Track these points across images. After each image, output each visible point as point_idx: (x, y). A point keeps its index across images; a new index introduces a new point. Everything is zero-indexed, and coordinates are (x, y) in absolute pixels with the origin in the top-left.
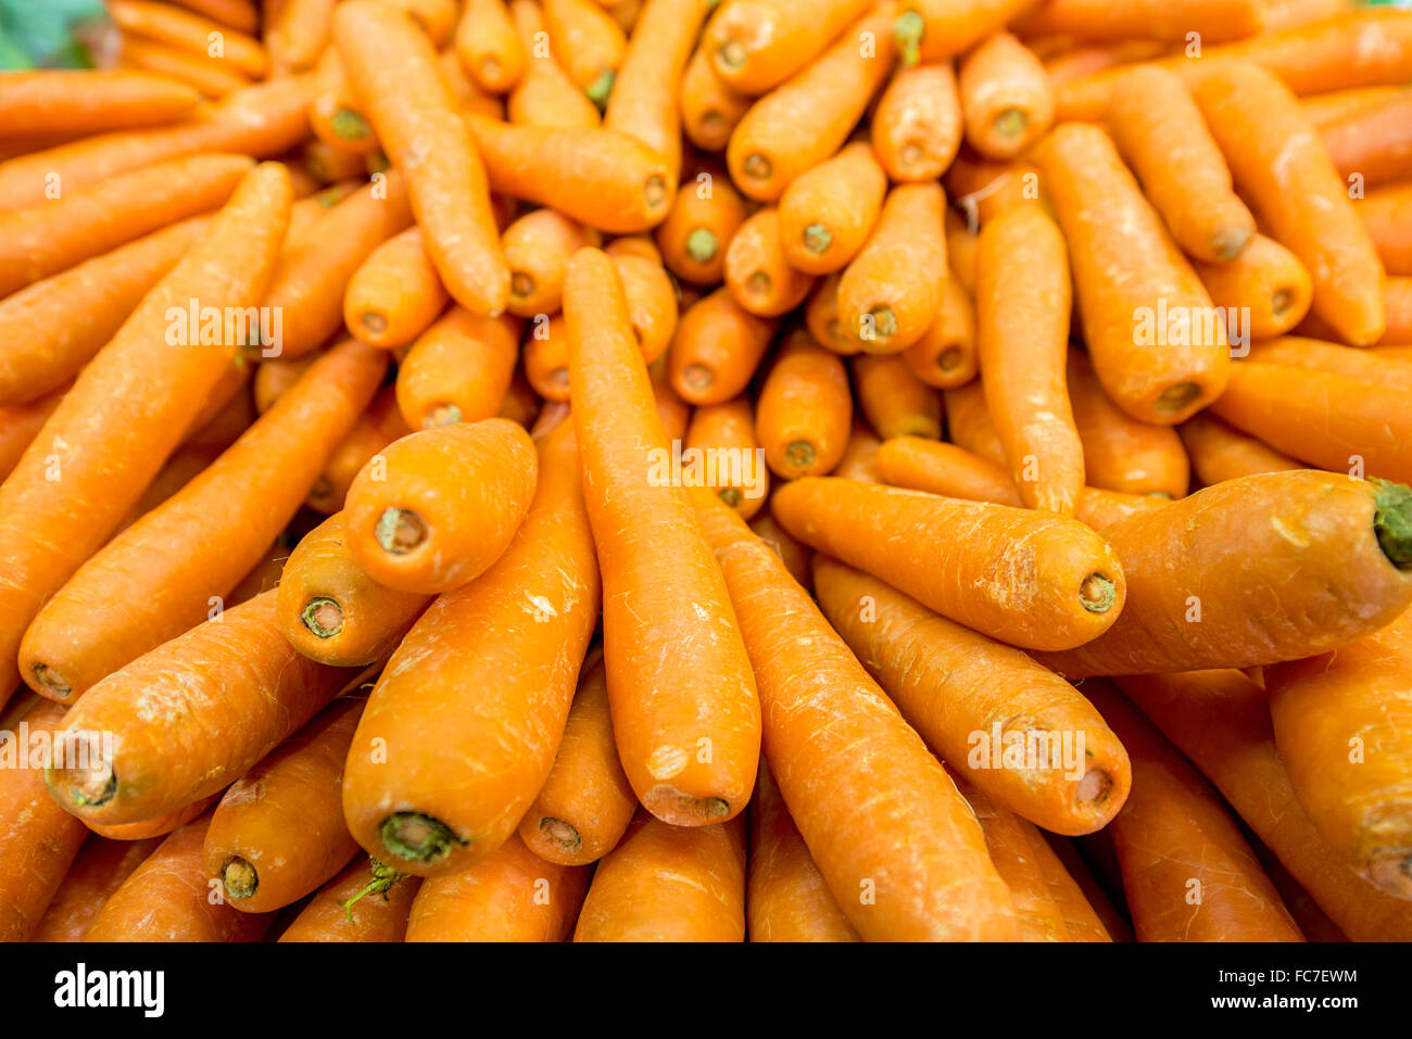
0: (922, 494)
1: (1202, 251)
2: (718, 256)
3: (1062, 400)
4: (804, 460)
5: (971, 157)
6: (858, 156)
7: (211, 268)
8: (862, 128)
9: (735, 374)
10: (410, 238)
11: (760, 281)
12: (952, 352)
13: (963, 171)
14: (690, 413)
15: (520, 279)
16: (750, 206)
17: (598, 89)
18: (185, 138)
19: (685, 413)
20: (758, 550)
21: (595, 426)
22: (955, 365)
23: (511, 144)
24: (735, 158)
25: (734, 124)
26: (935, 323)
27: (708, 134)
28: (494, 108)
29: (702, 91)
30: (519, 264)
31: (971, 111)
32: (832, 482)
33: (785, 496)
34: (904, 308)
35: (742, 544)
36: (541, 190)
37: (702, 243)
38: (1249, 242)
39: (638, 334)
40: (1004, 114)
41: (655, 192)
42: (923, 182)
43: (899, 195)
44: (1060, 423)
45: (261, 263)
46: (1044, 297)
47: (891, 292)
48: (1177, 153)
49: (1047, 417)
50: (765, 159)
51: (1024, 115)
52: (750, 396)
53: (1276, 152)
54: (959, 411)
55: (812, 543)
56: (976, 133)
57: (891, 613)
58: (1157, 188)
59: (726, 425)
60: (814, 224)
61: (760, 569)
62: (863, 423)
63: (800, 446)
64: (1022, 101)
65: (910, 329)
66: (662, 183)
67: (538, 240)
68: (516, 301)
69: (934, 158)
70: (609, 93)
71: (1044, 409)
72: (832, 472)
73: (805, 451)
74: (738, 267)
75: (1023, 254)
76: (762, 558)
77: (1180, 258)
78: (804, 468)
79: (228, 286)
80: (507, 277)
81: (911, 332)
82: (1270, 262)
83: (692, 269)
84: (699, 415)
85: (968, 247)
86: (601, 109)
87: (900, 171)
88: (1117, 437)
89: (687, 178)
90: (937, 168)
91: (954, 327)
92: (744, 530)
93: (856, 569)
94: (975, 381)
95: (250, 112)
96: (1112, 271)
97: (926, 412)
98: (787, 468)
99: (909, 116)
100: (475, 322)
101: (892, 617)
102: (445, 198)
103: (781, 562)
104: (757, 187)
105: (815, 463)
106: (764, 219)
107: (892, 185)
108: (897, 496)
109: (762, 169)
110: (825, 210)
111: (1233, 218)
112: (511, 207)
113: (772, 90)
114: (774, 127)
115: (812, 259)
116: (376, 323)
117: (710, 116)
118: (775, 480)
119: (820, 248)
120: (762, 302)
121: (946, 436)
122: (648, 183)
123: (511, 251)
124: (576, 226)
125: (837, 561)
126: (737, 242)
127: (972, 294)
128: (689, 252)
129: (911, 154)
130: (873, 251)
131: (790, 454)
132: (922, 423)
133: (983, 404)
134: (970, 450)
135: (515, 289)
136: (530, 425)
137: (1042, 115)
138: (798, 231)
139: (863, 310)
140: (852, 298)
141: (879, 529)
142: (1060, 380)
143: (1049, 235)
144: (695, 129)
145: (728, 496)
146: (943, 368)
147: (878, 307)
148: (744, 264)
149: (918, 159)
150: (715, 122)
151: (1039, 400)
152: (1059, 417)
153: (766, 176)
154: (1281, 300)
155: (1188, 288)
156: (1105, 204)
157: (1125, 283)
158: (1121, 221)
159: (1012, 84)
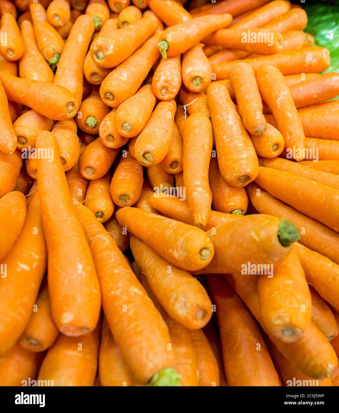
3: (206, 183)
4: (125, 201)
8: (148, 79)
9: (103, 170)
11: (110, 137)
12: (175, 163)
13: (183, 93)
14: (88, 183)
15: (21, 138)
17: (53, 60)
19: (86, 182)
20: (104, 238)
22: (176, 167)
24: (102, 91)
25: (104, 78)
27: (94, 80)
29: (91, 66)
30: (20, 133)
32: (134, 209)
33: (119, 213)
34: (155, 153)
35: (100, 236)
36: (30, 104)
37: (91, 122)
39: (64, 161)
40: (195, 78)
41: (71, 108)
42: (168, 100)
43: (160, 105)
44: (204, 191)
46: (203, 146)
47: (150, 147)
49: (200, 189)
50: (111, 94)
51: (201, 79)
53: (277, 97)
54: (178, 182)
56: (186, 84)
57: (149, 256)
59: (99, 189)
60: (125, 123)
61: (105, 245)
63: (123, 196)
64: (200, 75)
66: (73, 105)
67: (28, 124)
69: (171, 93)
70: (58, 62)
71: (199, 186)
72: (135, 205)
73: (126, 198)
74: (103, 133)
76: (106, 240)
77: (246, 132)
78: (126, 203)
80: (16, 138)
81: (159, 159)
83: (88, 129)
84: (91, 182)
86: (54, 68)
87: (160, 97)
88: (226, 191)
89: (85, 97)
90: (173, 96)
91: (175, 155)
92: (102, 229)
93: (141, 240)
94: (181, 173)
96: (224, 137)
97: (168, 182)
98: (120, 203)
99: (163, 78)
100: (4, 156)
101: (150, 258)
104: (110, 103)
105: (130, 202)
107: (158, 101)
109: (111, 97)
110: (129, 118)
111: (260, 121)
113: (115, 68)
114: (114, 83)
115: (126, 133)
117: (94, 74)
118: (116, 208)
120: (111, 144)
122: (67, 105)
123: (17, 128)
124: (43, 118)
126: (103, 122)
128: (87, 124)
129: (164, 91)
130: (146, 131)
131: (121, 199)
132: (166, 185)
135: (19, 142)
138: (120, 123)
139: (142, 153)
140: (138, 149)
141: (145, 229)
142: (206, 176)
143: (207, 123)
144: (88, 78)
145: (99, 214)
146: (172, 168)
147: (146, 153)
148: (104, 131)
149: (166, 93)
150: (95, 76)
151: (198, 183)
152: (204, 189)
153: (113, 99)
154: (275, 147)
155: (246, 145)
156: (224, 113)
157: (228, 142)
158: (228, 120)
159: (197, 68)
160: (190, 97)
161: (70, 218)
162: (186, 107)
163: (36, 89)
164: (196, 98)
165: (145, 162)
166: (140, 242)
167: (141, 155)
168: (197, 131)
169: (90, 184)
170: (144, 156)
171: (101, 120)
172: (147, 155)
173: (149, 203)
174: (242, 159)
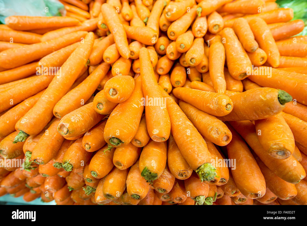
0: (198, 90)
1: (249, 50)
2: (165, 50)
3: (223, 75)
4: (178, 84)
5: (209, 33)
6: (189, 33)
7: (81, 49)
8: (190, 28)
9: (167, 70)
10: (114, 45)
11: (172, 54)
12: (204, 67)
13: (207, 36)
14: (159, 76)
15: (132, 52)
16: (171, 41)
17: (145, 21)
20: (170, 98)
21: (144, 77)
22: (205, 69)
23: (130, 29)
25: (168, 27)
26: (202, 61)
27: (164, 28)
28: (128, 23)
29: (163, 21)
30: (132, 50)
31: (209, 25)
32: (183, 88)
33: (175, 90)
34: (197, 59)
35: (168, 97)
36: (136, 37)
37: (162, 47)
38: (257, 49)
39: (152, 62)
40: (215, 25)
42: (200, 38)
43: (196, 40)
44: (222, 79)
45: (89, 49)
46: (221, 57)
47: (195, 56)
48: (245, 33)
49: (220, 78)
50: (174, 33)
51: (219, 26)
52: (169, 74)
53: (263, 33)
54: (205, 77)
55: (179, 98)
56: (210, 29)
57: (192, 109)
58: (241, 39)
60: (182, 44)
61: (171, 102)
62: (188, 78)
63: (178, 82)
64: (218, 23)
65: (198, 62)
66: (156, 37)
67: (135, 46)
68: (131, 56)
69: (202, 33)
70: (147, 21)
71: (220, 76)
72: (183, 87)
73: (179, 83)
74: (168, 51)
76: (171, 100)
77: (245, 51)
78: (178, 86)
80: (130, 52)
81: (198, 63)
82: (261, 53)
83: (160, 52)
84: (161, 76)
85: (208, 49)
86: (146, 24)
87: (196, 35)
88: (232, 82)
89: (160, 36)
90: (203, 35)
91: (205, 63)
92: (168, 95)
93: (186, 102)
94: (208, 72)
96: (233, 53)
97: (199, 77)
98: (175, 86)
99: (199, 26)
100: (124, 59)
101: (193, 110)
102: (120, 38)
103: (174, 101)
104: (172, 38)
105: (180, 85)
106: (173, 44)
107: (195, 38)
108: (194, 90)
109: (173, 34)
110: (184, 41)
111: (255, 45)
112: (130, 40)
113: (175, 21)
114: (175, 27)
115: (181, 50)
116: (108, 59)
117: (164, 25)
118: (173, 88)
119: (183, 48)
120: (172, 58)
121: (202, 81)
122: (154, 36)
123: (130, 48)
124: (141, 44)
125: (183, 101)
126: (168, 47)
127: (208, 57)
128: (160, 49)
129: (199, 32)
130: (192, 49)
131: (176, 83)
132: (198, 79)
133: (209, 76)
134: (206, 83)
135: (131, 54)
136: (133, 77)
137: (222, 26)
138: (179, 45)
139: (190, 59)
140: (188, 57)
141: (191, 96)
142: (223, 72)
143: (222, 47)
144: (161, 28)
145: (166, 90)
146: (202, 69)
147: (192, 59)
148: (169, 51)
149: (200, 33)
150: (165, 26)
151: (219, 75)
152: (222, 78)
153: (174, 36)
154: (262, 59)
155: (246, 57)
156: (232, 42)
157: (235, 56)
158: (235, 45)
159: (217, 20)
160: (211, 37)
161: (156, 86)
162: (210, 41)
164: (213, 37)
165: (191, 63)
167: (190, 60)
168: (217, 50)
170: (191, 60)
172: (192, 60)
174: (244, 64)
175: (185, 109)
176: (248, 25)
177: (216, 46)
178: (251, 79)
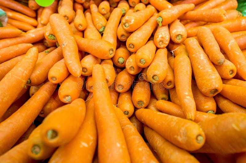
0: (164, 114)
1: (216, 63)
2: (124, 62)
3: (191, 93)
4: (141, 105)
5: (172, 43)
6: (151, 43)
7: (20, 69)
10: (62, 61)
11: (132, 68)
12: (170, 82)
13: (171, 45)
14: (119, 94)
15: (84, 69)
16: (130, 53)
17: (101, 30)
18: (19, 40)
19: (118, 94)
20: (131, 127)
21: (97, 102)
22: (171, 85)
23: (84, 42)
24: (127, 44)
25: (128, 37)
26: (167, 76)
27: (123, 39)
28: (81, 34)
29: (121, 31)
30: (84, 66)
31: (172, 35)
32: (147, 110)
33: (138, 112)
34: (160, 75)
35: (128, 126)
36: (89, 51)
37: (121, 60)
38: (224, 61)
39: (107, 81)
40: (178, 35)
41: (111, 52)
42: (163, 48)
43: (159, 51)
44: (191, 99)
45: (31, 67)
46: (187, 71)
47: (157, 72)
48: (210, 44)
49: (188, 97)
50: (133, 45)
51: (182, 36)
52: (131, 91)
53: (228, 44)
54: (172, 94)
56: (173, 39)
57: (159, 140)
58: (207, 50)
59: (125, 98)
60: (142, 59)
61: (131, 132)
62: (153, 95)
63: (140, 102)
64: (181, 33)
65: (161, 79)
66: (113, 50)
67: (88, 61)
68: (83, 73)
69: (165, 44)
70: (104, 31)
71: (187, 96)
72: (146, 107)
74: (128, 67)
75: (182, 63)
76: (132, 128)
77: (212, 64)
78: (141, 106)
79: (23, 72)
80: (81, 69)
81: (161, 80)
82: (229, 65)
83: (119, 65)
86: (102, 34)
87: (159, 46)
88: (202, 99)
89: (118, 47)
90: (166, 46)
91: (170, 78)
92: (128, 121)
93: (152, 129)
94: (174, 88)
95: (33, 34)
96: (199, 67)
97: (165, 94)
98: (138, 106)
99: (160, 36)
100: (75, 78)
101: (159, 141)
102: (69, 54)
103: (136, 129)
104: (132, 50)
105: (144, 106)
106: (133, 56)
107: (157, 49)
109: (132, 46)
110: (144, 56)
111: (221, 57)
112: (84, 53)
113: (134, 31)
114: (134, 39)
115: (142, 65)
116: (54, 79)
117: (122, 35)
118: (136, 109)
119: (143, 64)
120: (132, 72)
121: (169, 100)
122: (110, 50)
123: (82, 64)
124: (96, 58)
126: (128, 60)
127: (173, 69)
128: (119, 62)
129: (161, 43)
130: (153, 64)
131: (138, 103)
132: (164, 96)
133: (176, 92)
134: (174, 102)
135: (83, 71)
137: (185, 35)
138: (139, 60)
139: (152, 76)
140: (150, 73)
141: (156, 122)
142: (190, 89)
143: (187, 60)
144: (119, 38)
145: (126, 113)
146: (168, 85)
147: (154, 76)
148: (129, 65)
149: (162, 44)
150: (123, 37)
151: (187, 94)
153: (133, 48)
154: (231, 72)
155: (214, 71)
156: (197, 53)
157: (202, 69)
158: (201, 57)
159: (179, 30)
160: (175, 46)
161: (112, 114)
162: (173, 51)
163: (93, 43)
164: (179, 46)
165: (154, 81)
166: (151, 131)
167: (152, 77)
169: (120, 95)
170: (153, 77)
171: (126, 59)
172: (155, 77)
173: (155, 107)
174: (212, 79)
175: (151, 138)
176: (212, 35)
177: (181, 59)
178: (223, 95)
